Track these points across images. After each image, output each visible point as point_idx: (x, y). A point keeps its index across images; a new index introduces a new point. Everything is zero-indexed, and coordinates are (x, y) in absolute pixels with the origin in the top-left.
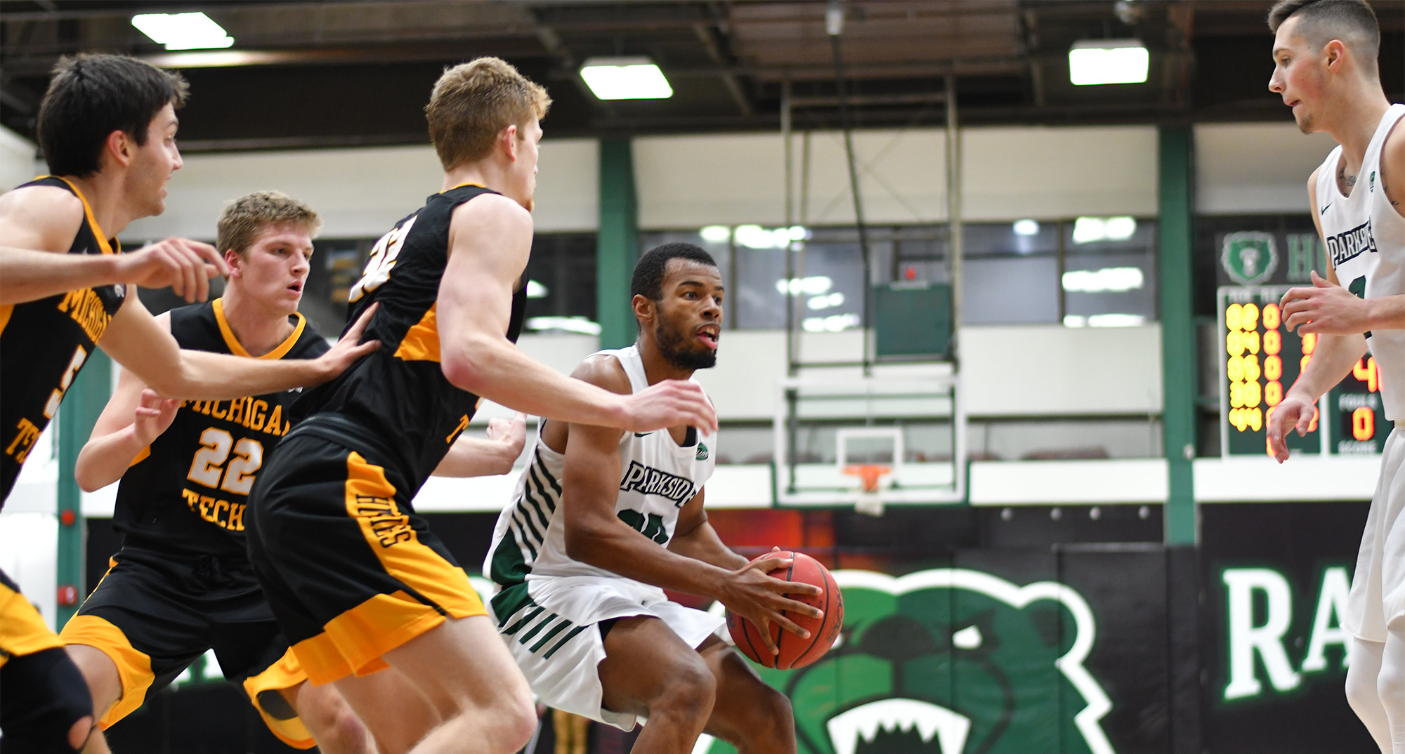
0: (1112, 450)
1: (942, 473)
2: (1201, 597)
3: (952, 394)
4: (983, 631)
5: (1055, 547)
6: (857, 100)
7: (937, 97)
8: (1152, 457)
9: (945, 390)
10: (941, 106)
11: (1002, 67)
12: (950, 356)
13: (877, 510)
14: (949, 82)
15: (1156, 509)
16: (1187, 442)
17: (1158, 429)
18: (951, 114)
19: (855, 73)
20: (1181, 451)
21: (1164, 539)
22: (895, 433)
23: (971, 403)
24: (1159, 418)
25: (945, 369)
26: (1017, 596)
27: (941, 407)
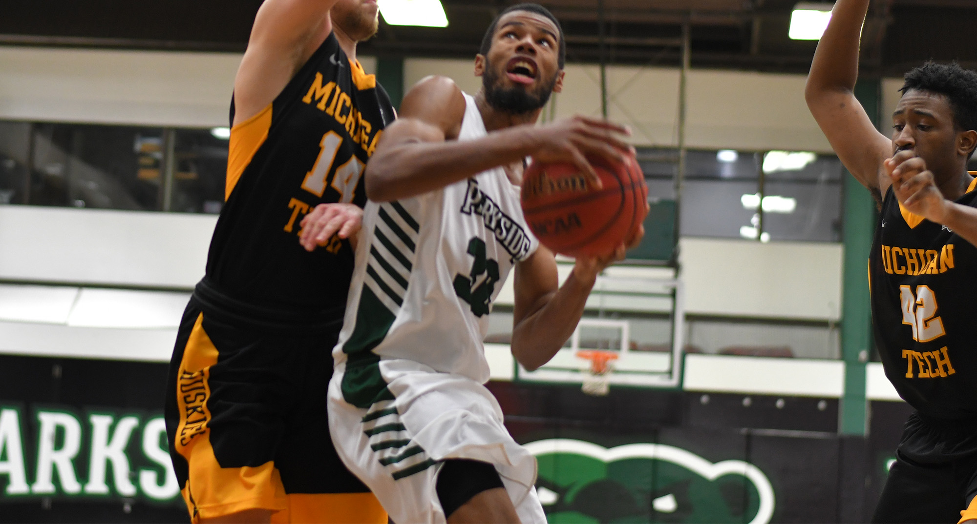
0: (797, 350)
1: (661, 362)
2: (868, 482)
3: (673, 295)
4: (678, 499)
5: (744, 431)
6: (612, 40)
7: (674, 42)
8: (829, 359)
9: (668, 291)
10: (678, 49)
11: (731, 20)
12: (674, 264)
13: (603, 390)
14: (686, 30)
15: (833, 402)
16: (861, 348)
17: (836, 335)
18: (686, 57)
19: (614, 17)
20: (857, 355)
21: (838, 430)
22: (624, 325)
23: (689, 303)
24: (838, 325)
25: (668, 273)
26: (711, 471)
27: (664, 305)
